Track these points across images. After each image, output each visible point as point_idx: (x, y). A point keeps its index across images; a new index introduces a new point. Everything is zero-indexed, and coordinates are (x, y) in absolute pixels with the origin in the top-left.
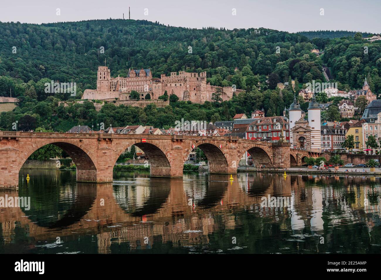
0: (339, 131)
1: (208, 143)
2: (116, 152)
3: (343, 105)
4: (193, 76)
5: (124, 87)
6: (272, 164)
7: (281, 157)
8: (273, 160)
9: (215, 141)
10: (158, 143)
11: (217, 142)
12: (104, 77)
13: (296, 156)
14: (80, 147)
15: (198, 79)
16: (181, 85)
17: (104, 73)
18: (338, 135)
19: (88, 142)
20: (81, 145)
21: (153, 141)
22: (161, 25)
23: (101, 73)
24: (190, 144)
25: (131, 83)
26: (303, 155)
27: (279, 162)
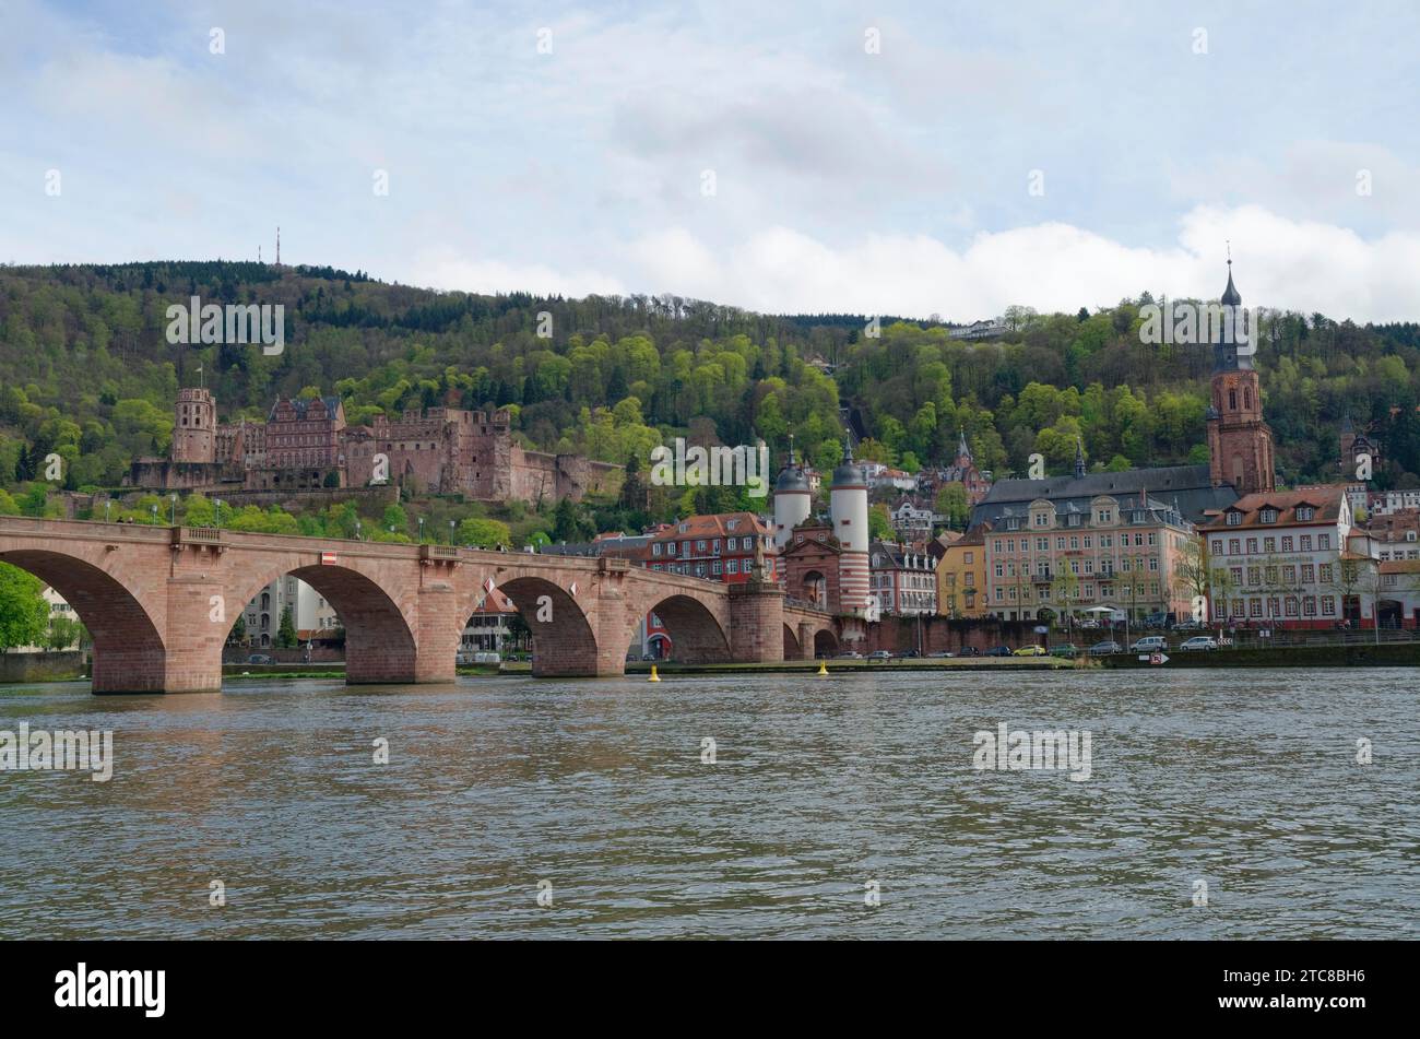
0: (915, 559)
1: (534, 575)
2: (232, 591)
3: (903, 508)
4: (471, 420)
5: (257, 450)
6: (728, 649)
7: (755, 627)
8: (732, 637)
9: (558, 571)
10: (376, 571)
11: (564, 575)
12: (198, 421)
13: (797, 626)
14: (108, 570)
15: (484, 430)
16: (433, 446)
17: (198, 408)
18: (914, 571)
19: (136, 555)
20: (111, 566)
21: (360, 561)
22: (372, 281)
23: (186, 408)
24: (478, 576)
25: (282, 439)
26: (817, 623)
27: (748, 643)
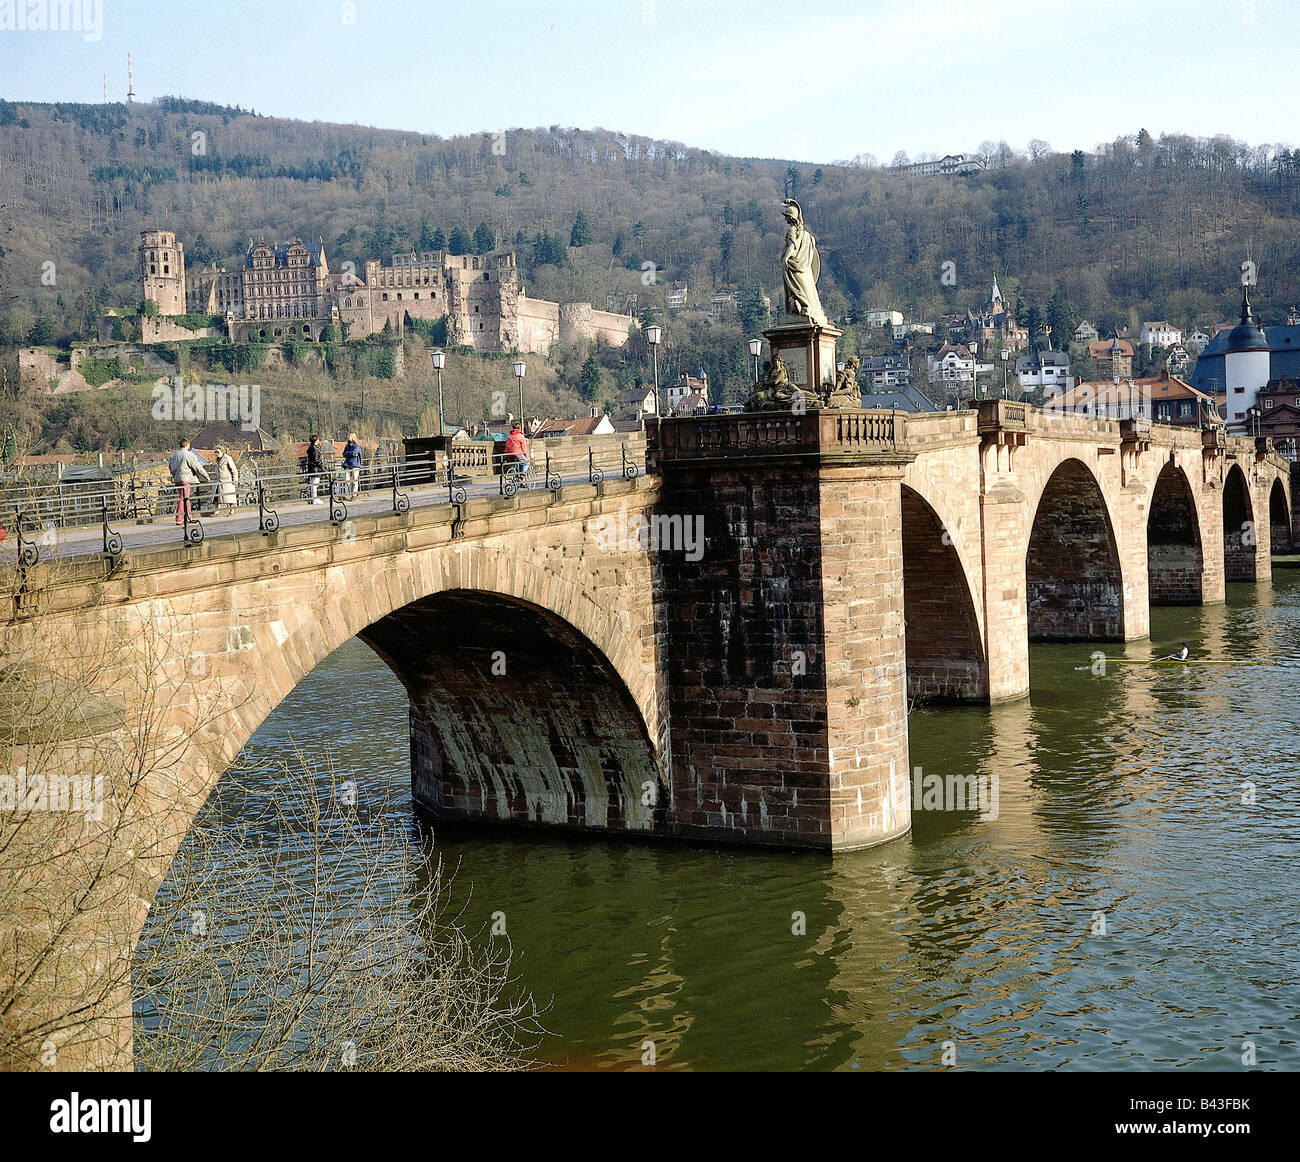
3: (947, 357)
4: (470, 266)
5: (232, 301)
12: (166, 269)
15: (486, 276)
16: (433, 295)
17: (165, 255)
23: (152, 254)
25: (261, 289)
